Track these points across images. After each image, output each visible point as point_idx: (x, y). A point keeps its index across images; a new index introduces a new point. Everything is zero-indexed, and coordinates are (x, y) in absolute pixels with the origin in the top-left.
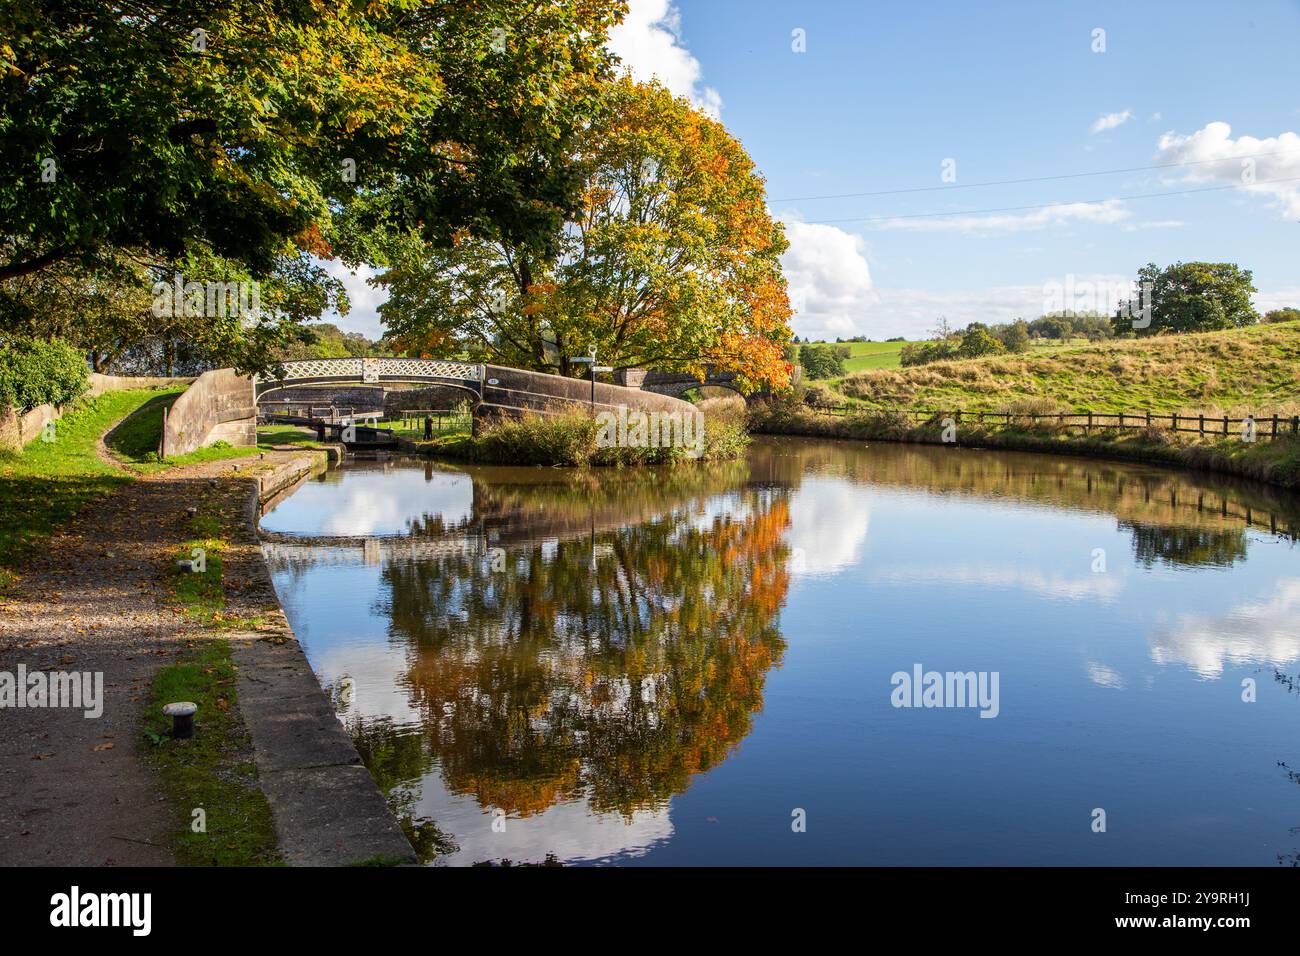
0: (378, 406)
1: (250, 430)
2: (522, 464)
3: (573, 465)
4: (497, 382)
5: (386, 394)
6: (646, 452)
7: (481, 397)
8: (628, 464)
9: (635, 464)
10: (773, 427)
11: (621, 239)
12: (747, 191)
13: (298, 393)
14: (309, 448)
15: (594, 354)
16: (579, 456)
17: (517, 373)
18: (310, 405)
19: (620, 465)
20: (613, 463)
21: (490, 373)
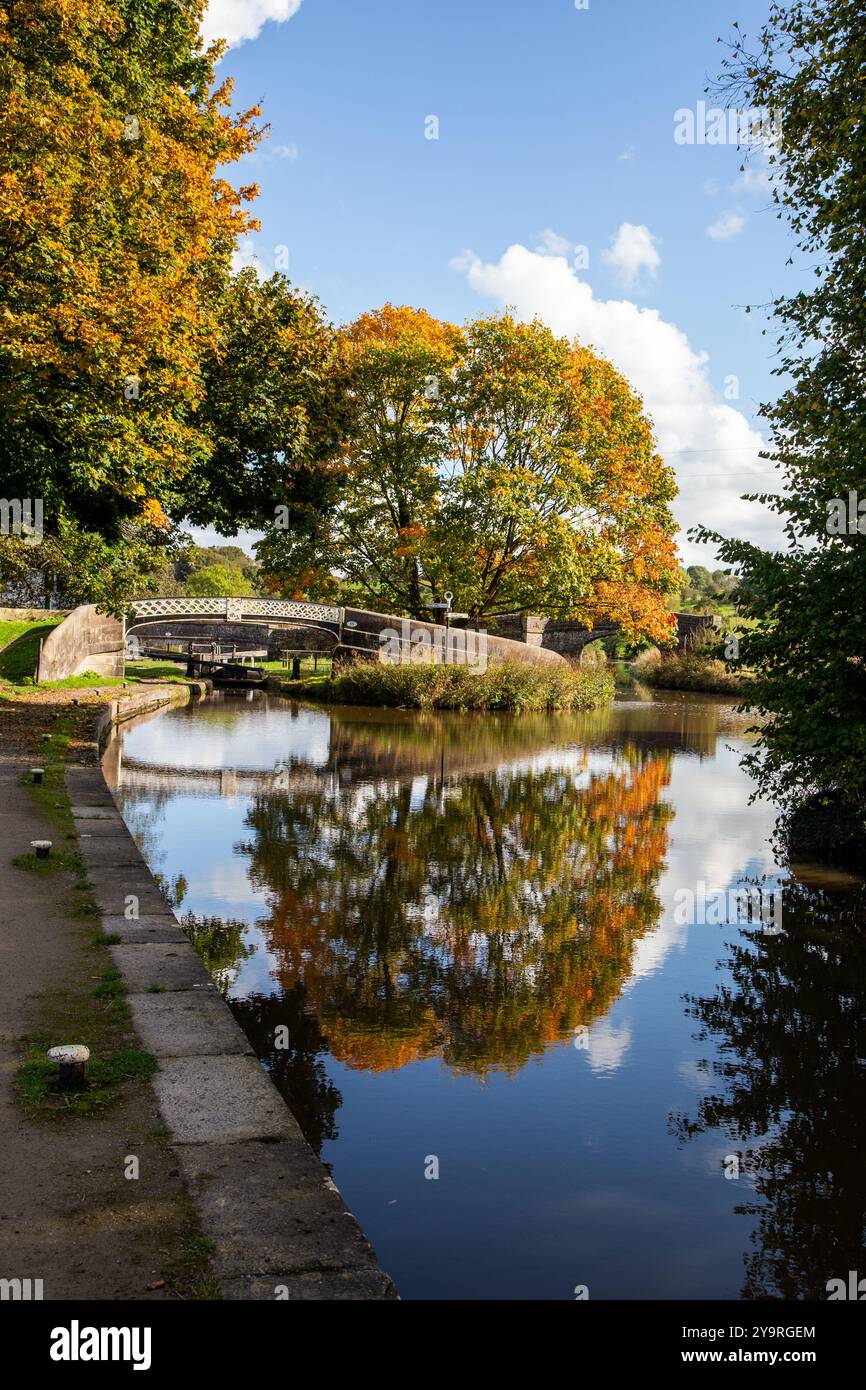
0: (262, 644)
1: (119, 662)
2: (370, 704)
3: (417, 707)
4: (355, 624)
5: (270, 632)
6: (489, 698)
7: (339, 639)
8: (471, 709)
9: (479, 709)
10: (682, 682)
11: (491, 484)
12: (632, 435)
13: (180, 628)
14: (174, 683)
15: (449, 600)
16: (423, 698)
17: (375, 616)
18: (191, 641)
19: (464, 710)
20: (457, 707)
21: (350, 616)
